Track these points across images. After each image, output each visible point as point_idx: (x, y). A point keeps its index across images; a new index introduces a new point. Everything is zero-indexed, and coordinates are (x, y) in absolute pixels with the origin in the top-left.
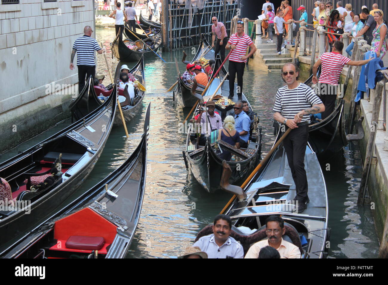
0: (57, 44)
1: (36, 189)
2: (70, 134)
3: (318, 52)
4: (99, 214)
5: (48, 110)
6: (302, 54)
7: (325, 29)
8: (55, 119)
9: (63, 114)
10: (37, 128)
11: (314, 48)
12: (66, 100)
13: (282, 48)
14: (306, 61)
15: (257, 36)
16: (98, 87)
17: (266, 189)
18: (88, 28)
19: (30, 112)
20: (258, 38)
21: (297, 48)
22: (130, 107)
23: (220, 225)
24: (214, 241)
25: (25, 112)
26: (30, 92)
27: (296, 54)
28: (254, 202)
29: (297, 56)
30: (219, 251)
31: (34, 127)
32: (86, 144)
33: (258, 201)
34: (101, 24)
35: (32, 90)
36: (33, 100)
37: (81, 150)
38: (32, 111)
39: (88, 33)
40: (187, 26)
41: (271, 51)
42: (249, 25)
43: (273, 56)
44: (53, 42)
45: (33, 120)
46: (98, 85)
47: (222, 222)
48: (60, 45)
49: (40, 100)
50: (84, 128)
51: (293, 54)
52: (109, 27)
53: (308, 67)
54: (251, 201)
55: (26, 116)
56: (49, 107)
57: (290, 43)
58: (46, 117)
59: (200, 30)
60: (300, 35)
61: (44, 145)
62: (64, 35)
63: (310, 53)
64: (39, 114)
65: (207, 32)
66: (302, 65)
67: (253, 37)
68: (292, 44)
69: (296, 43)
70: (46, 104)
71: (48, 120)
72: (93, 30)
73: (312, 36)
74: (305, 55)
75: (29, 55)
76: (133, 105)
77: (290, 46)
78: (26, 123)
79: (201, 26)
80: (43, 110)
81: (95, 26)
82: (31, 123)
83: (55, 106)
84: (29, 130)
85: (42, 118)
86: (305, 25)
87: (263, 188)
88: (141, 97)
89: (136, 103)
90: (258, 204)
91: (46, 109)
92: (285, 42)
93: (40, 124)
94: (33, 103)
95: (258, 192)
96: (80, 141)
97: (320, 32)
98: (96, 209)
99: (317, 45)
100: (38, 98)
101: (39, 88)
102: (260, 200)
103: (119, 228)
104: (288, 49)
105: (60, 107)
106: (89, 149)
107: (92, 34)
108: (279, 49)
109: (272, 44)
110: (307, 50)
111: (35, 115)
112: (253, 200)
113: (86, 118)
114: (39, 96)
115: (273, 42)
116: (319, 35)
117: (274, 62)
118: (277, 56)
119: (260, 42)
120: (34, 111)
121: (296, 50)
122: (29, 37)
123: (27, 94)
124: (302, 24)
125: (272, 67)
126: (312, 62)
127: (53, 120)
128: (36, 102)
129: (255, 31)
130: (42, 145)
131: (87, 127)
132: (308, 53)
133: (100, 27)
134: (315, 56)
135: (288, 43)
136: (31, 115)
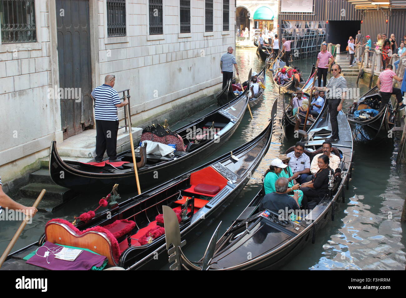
0: (212, 57)
1: (198, 142)
2: (220, 112)
3: (376, 66)
4: (218, 171)
5: (206, 97)
6: (366, 67)
7: (381, 51)
8: (209, 103)
9: (214, 100)
10: (199, 108)
11: (374, 63)
12: (216, 91)
13: (353, 62)
14: (368, 71)
15: (337, 55)
16: (235, 85)
17: (319, 133)
18: (230, 48)
19: (195, 98)
20: (337, 56)
21: (362, 63)
22: (254, 99)
23: (298, 149)
24: (294, 155)
25: (192, 98)
26: (195, 86)
27: (361, 67)
28: (312, 139)
29: (362, 68)
30: (297, 160)
31: (197, 108)
32: (230, 118)
33: (314, 138)
34: (239, 46)
35: (196, 85)
36: (197, 91)
37: (227, 121)
38: (196, 97)
39: (230, 51)
40: (293, 47)
41: (346, 65)
42: (332, 48)
43: (347, 68)
44: (210, 56)
45: (196, 103)
46: (235, 84)
47: (299, 147)
48: (214, 58)
49: (201, 91)
50: (229, 108)
51: (360, 66)
52: (244, 47)
53: (369, 75)
54: (311, 138)
55: (192, 101)
56: (206, 96)
57: (358, 60)
58: (204, 102)
59: (301, 50)
60: (364, 55)
61: (205, 118)
62: (216, 52)
63: (371, 66)
64: (200, 100)
65: (305, 51)
66: (365, 74)
67: (335, 55)
68: (359, 60)
69: (362, 60)
70: (204, 94)
71: (205, 104)
72: (234, 49)
73: (372, 56)
74: (368, 67)
75: (195, 64)
76: (256, 98)
77: (358, 62)
78: (192, 105)
79: (302, 48)
80: (202, 97)
81: (236, 47)
82: (195, 105)
83: (209, 95)
84: (194, 109)
85: (202, 102)
86: (368, 48)
87: (317, 132)
88: (262, 93)
89: (258, 97)
90: (314, 140)
91: (205, 97)
92: (355, 59)
93: (200, 106)
94: (196, 93)
95: (314, 134)
96: (226, 115)
97: (378, 53)
98: (217, 168)
99: (376, 61)
100: (200, 90)
101: (200, 84)
102: (316, 138)
103: (229, 181)
104: (357, 64)
105: (212, 96)
106: (232, 120)
107: (233, 52)
108: (351, 63)
109: (347, 60)
110: (369, 64)
111: (197, 100)
112: (312, 138)
113: (230, 103)
114: (200, 89)
115: (348, 58)
116: (377, 55)
117: (347, 71)
118: (350, 68)
119: (339, 59)
120: (197, 98)
121: (362, 64)
122: (196, 53)
123: (193, 87)
124: (367, 48)
125: (346, 75)
126: (372, 72)
127: (208, 104)
128: (198, 92)
129: (336, 51)
130: (204, 118)
131: (231, 107)
132: (369, 66)
133: (238, 47)
134: (374, 68)
135: (357, 60)
136: (195, 100)
